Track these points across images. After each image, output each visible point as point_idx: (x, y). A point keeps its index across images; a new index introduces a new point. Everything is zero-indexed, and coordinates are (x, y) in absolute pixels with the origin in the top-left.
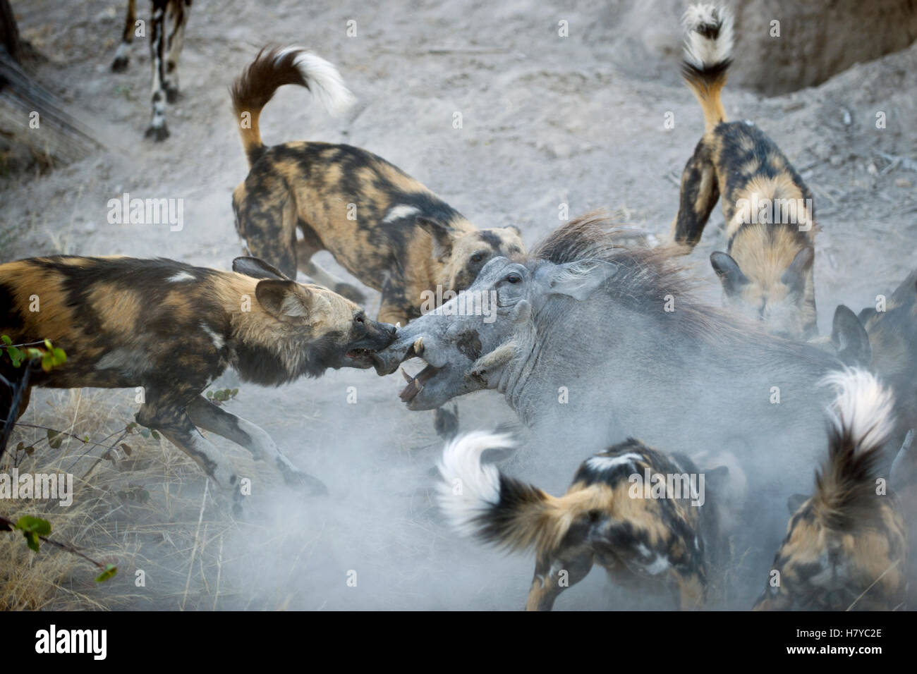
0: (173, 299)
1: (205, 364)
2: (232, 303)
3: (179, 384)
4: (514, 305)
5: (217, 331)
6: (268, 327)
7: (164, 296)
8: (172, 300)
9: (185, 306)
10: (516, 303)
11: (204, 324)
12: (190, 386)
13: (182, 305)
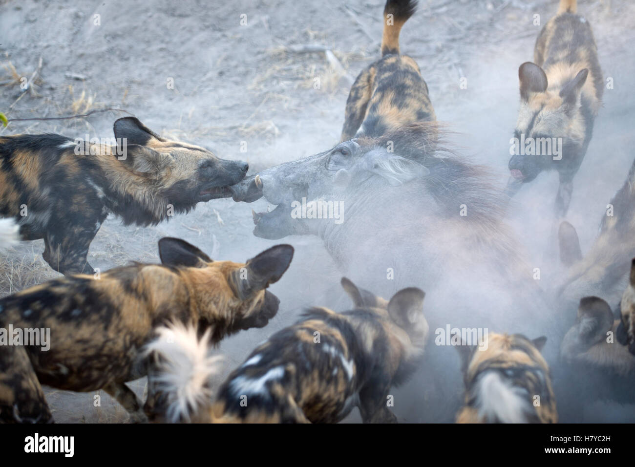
0: (65, 159)
1: (92, 210)
2: (106, 164)
3: (73, 227)
4: (337, 171)
5: (100, 185)
6: (134, 182)
7: (59, 158)
8: (65, 161)
9: (74, 164)
10: (339, 169)
11: (89, 178)
12: (82, 229)
13: (72, 164)
